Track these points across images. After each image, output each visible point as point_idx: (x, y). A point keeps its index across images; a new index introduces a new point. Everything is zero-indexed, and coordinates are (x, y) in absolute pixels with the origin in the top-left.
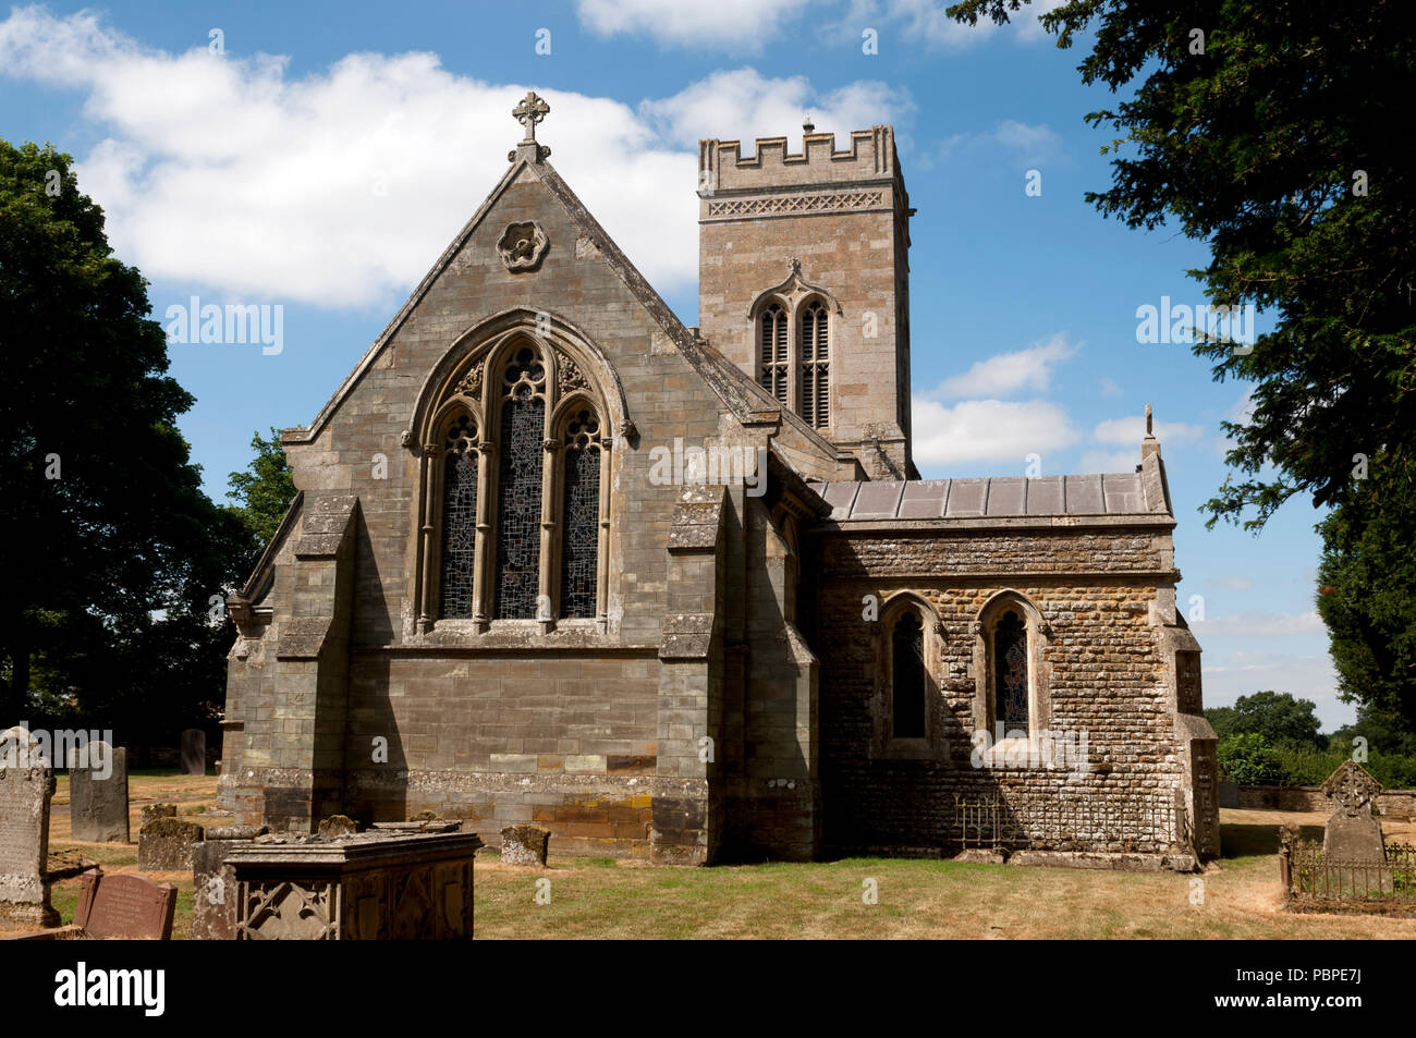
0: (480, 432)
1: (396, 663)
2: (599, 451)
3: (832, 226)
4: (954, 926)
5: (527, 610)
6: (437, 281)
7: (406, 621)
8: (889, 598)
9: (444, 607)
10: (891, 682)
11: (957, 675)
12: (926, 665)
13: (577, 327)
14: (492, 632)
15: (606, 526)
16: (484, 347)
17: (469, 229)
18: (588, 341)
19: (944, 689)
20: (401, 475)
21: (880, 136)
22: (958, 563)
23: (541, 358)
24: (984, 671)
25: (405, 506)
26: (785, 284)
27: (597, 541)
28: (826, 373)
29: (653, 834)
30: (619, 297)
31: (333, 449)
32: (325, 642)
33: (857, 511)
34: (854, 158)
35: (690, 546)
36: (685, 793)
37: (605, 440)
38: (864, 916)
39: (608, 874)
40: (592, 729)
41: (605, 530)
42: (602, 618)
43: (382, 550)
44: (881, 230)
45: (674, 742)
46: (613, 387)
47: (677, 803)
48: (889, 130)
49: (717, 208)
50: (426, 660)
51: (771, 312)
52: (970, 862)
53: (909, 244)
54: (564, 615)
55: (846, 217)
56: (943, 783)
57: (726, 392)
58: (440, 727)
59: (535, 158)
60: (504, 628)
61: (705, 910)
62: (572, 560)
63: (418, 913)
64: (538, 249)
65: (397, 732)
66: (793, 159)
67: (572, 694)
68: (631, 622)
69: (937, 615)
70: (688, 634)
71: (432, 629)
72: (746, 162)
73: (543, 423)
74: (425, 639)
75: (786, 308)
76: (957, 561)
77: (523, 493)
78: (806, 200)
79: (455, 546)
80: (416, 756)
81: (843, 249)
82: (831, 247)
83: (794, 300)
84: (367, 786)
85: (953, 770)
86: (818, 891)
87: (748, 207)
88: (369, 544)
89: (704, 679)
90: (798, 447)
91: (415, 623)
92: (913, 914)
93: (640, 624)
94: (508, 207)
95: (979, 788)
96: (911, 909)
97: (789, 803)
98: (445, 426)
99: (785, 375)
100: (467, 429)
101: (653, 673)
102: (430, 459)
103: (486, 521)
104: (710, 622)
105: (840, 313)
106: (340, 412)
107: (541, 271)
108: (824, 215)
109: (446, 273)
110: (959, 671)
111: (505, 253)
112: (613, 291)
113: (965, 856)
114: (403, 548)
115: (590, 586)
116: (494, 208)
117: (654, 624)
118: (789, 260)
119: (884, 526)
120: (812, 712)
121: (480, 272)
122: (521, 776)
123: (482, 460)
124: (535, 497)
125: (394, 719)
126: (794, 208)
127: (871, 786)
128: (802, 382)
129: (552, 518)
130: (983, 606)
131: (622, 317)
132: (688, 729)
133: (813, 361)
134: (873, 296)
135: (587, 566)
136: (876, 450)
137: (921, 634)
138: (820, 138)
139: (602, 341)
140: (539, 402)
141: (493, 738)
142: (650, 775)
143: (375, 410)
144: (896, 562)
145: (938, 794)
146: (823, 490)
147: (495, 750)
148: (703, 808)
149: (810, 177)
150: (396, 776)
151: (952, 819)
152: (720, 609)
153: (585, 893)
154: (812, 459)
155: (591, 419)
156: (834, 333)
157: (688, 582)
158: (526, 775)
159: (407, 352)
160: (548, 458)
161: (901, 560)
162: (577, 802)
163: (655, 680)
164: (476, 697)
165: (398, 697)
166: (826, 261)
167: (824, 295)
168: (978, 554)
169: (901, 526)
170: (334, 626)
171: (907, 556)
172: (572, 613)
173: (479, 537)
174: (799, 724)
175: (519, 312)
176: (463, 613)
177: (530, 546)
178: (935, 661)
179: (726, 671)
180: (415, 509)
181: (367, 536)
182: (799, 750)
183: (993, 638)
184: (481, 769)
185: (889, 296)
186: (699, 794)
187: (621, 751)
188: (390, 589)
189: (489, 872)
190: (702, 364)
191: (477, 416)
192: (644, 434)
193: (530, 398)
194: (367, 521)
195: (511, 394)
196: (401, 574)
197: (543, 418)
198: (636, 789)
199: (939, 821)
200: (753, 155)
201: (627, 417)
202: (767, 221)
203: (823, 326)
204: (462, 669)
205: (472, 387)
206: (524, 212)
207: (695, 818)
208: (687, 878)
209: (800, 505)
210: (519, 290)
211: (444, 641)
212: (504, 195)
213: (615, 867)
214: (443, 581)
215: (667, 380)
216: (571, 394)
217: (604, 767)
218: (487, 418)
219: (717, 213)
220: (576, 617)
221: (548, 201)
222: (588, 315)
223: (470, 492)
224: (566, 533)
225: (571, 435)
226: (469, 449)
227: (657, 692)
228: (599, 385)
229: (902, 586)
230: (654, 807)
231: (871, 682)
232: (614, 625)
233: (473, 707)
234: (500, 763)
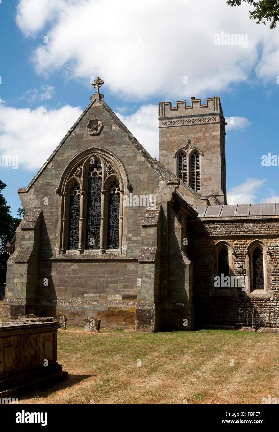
0: (81, 188)
1: (54, 264)
2: (119, 194)
3: (200, 128)
4: (237, 355)
5: (96, 246)
6: (67, 139)
7: (57, 250)
8: (217, 243)
9: (69, 246)
10: (218, 271)
11: (240, 268)
12: (229, 265)
13: (112, 153)
14: (85, 254)
15: (122, 218)
16: (82, 160)
17: (78, 122)
18: (116, 157)
19: (236, 273)
20: (55, 203)
21: (215, 100)
22: (240, 231)
23: (101, 164)
24: (249, 267)
25: (57, 212)
26: (186, 147)
27: (119, 224)
28: (199, 175)
29: (137, 321)
30: (126, 143)
31: (34, 194)
32: (30, 257)
33: (206, 215)
34: (207, 107)
35: (149, 224)
36: (147, 308)
37: (121, 190)
38: (206, 351)
39: (120, 335)
40: (117, 286)
41: (121, 220)
42: (120, 249)
43: (49, 227)
44: (216, 129)
45: (143, 290)
46: (124, 172)
47: (144, 311)
48: (218, 97)
49: (164, 123)
50: (63, 263)
51: (181, 156)
52: (244, 331)
53: (225, 134)
54: (108, 248)
55: (205, 125)
56: (235, 304)
57: (161, 173)
58: (68, 285)
59: (99, 98)
60: (88, 252)
61: (150, 348)
62: (111, 230)
63: (33, 352)
64: (100, 128)
65: (54, 287)
66: (188, 107)
67: (110, 274)
68: (130, 250)
69: (233, 248)
70: (148, 254)
71: (65, 253)
72: (173, 109)
73: (101, 185)
74: (63, 256)
75: (186, 154)
76: (240, 230)
77: (95, 208)
78: (192, 120)
79: (73, 226)
80: (60, 294)
81: (204, 135)
82: (200, 135)
83: (189, 151)
84: (44, 304)
85: (238, 300)
86: (190, 341)
87: (174, 123)
88: (45, 225)
89: (153, 269)
90: (188, 195)
91: (60, 251)
92: (223, 350)
93: (133, 251)
94: (90, 114)
95: (247, 306)
96: (222, 349)
97: (183, 311)
98: (70, 186)
99: (186, 175)
100: (77, 187)
101: (137, 267)
102: (65, 197)
103: (83, 217)
104: (156, 250)
105: (203, 155)
106: (36, 182)
107: (101, 135)
108: (198, 125)
109: (70, 137)
110: (241, 267)
111: (89, 129)
112: (124, 141)
113: (242, 329)
114: (56, 226)
115: (116, 238)
116: (85, 115)
117: (137, 251)
118: (187, 139)
119: (215, 219)
120: (190, 280)
121: (81, 136)
122: (94, 301)
123: (82, 197)
124: (99, 209)
125: (53, 282)
126: (189, 123)
127: (212, 305)
128: (191, 177)
129: (104, 216)
130: (248, 245)
131: (126, 149)
132: (148, 285)
133: (195, 171)
134: (213, 150)
135: (116, 232)
136: (215, 198)
137: (228, 255)
138: (197, 100)
139: (120, 157)
140: (100, 178)
141: (85, 289)
142: (136, 301)
143: (47, 181)
144: (219, 231)
145: (233, 308)
146: (195, 209)
147: (86, 292)
148: (153, 312)
149: (193, 113)
150: (54, 301)
151: (238, 316)
152: (159, 245)
153: (110, 341)
154: (193, 199)
155: (117, 183)
156: (202, 162)
157: (148, 237)
158: (95, 301)
159: (58, 162)
160: (103, 196)
161: (221, 230)
162: (112, 310)
163: (137, 269)
164: (80, 275)
165: (54, 275)
166: (198, 139)
167: (198, 150)
168: (246, 228)
169: (221, 219)
170: (33, 252)
171: (223, 229)
172: (111, 247)
173: (81, 222)
174: (186, 284)
175: (94, 148)
176: (76, 247)
177: (97, 225)
178: (232, 264)
179: (161, 266)
180: (60, 213)
181: (44, 223)
182: (186, 293)
183: (252, 256)
184: (81, 299)
185: (219, 150)
186: (152, 308)
187: (127, 293)
188: (52, 239)
189: (80, 333)
190: (153, 164)
191: (80, 183)
192: (134, 188)
193: (97, 177)
194: (44, 218)
195: (91, 176)
196: (55, 235)
197: (101, 183)
198: (131, 306)
199: (234, 317)
200: (175, 107)
201: (128, 182)
202: (180, 127)
203: (198, 160)
204: (75, 266)
205: (78, 173)
206: (95, 116)
207: (150, 316)
208: (146, 336)
209: (187, 212)
210: (93, 141)
211: (69, 257)
212: (89, 111)
213: (124, 332)
214: (69, 237)
215: (141, 169)
216: (110, 175)
217: (121, 298)
218: (83, 184)
219: (164, 125)
220: (112, 249)
221: (103, 112)
222: (116, 149)
223: (78, 208)
224: (109, 221)
225: (110, 189)
226: (77, 194)
227: (138, 273)
228: (119, 172)
229: (221, 239)
230: (136, 312)
231: (211, 271)
232: (124, 251)
233: (78, 279)
234: (87, 297)
